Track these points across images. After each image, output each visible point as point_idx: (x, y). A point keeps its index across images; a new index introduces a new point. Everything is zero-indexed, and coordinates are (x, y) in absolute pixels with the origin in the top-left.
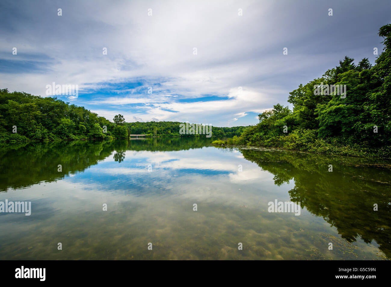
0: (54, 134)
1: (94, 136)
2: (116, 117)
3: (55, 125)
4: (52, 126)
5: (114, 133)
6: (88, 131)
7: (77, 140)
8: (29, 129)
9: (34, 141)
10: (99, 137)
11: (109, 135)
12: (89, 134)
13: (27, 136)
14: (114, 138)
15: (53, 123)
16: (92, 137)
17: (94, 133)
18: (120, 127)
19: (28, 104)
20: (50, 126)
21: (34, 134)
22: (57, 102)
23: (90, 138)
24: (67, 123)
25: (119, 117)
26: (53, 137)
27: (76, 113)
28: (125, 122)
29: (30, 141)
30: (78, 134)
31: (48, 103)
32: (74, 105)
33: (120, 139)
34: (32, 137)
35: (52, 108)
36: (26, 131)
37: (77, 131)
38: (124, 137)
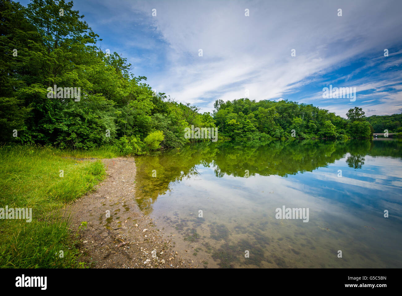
0: (288, 133)
1: (324, 135)
2: (351, 111)
3: (288, 125)
4: (286, 125)
5: (350, 131)
6: (318, 130)
7: (308, 139)
8: (271, 129)
9: (275, 139)
10: (330, 136)
11: (343, 133)
12: (319, 132)
13: (270, 135)
14: (350, 137)
15: (286, 123)
16: (323, 136)
17: (325, 131)
18: (358, 124)
19: (270, 109)
20: (284, 126)
21: (275, 133)
22: (288, 103)
23: (320, 137)
24: (299, 122)
25: (355, 110)
26: (288, 136)
27: (307, 111)
28: (364, 116)
29: (272, 139)
30: (308, 132)
31: (283, 105)
32: (303, 104)
33: (357, 138)
34: (273, 135)
35: (286, 109)
36: (269, 130)
37: (307, 130)
38: (364, 137)
